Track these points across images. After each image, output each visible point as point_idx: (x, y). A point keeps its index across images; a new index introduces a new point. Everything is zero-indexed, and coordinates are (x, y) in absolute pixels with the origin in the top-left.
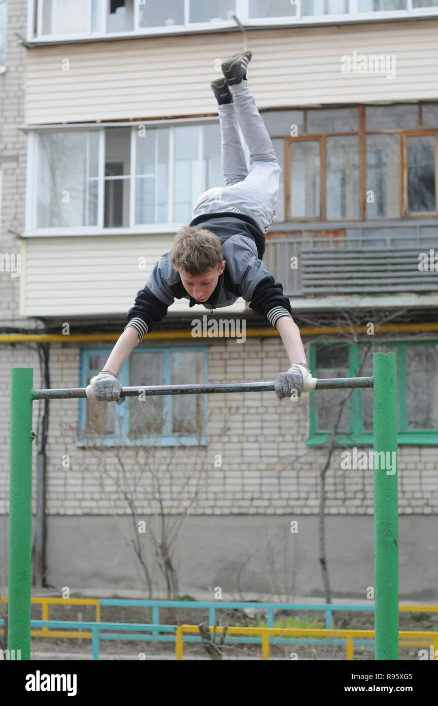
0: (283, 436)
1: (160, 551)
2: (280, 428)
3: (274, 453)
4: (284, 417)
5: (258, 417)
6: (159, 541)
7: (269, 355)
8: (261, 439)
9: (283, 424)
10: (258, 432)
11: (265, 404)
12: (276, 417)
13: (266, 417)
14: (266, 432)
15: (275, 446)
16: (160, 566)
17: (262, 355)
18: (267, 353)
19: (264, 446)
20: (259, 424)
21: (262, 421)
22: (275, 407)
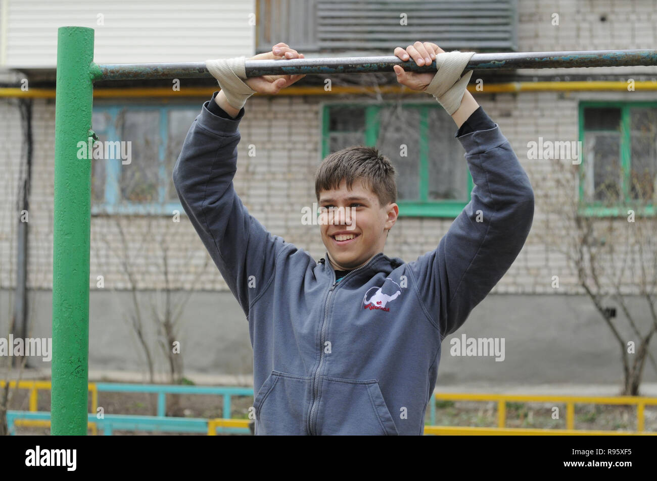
0: (291, 204)
1: (163, 330)
2: (288, 196)
3: (282, 223)
4: (293, 184)
5: (265, 184)
6: (162, 318)
7: (279, 116)
8: (267, 208)
9: (292, 192)
10: (264, 200)
11: (273, 169)
12: (285, 185)
13: (274, 184)
14: (273, 200)
15: (282, 216)
16: (163, 346)
17: (271, 116)
18: (275, 113)
19: (270, 215)
20: (265, 192)
21: (269, 188)
22: (284, 173)
